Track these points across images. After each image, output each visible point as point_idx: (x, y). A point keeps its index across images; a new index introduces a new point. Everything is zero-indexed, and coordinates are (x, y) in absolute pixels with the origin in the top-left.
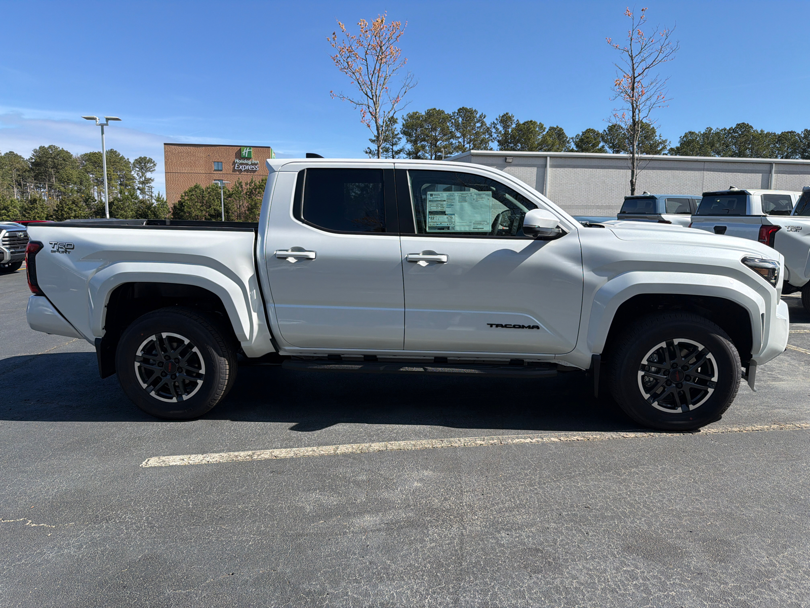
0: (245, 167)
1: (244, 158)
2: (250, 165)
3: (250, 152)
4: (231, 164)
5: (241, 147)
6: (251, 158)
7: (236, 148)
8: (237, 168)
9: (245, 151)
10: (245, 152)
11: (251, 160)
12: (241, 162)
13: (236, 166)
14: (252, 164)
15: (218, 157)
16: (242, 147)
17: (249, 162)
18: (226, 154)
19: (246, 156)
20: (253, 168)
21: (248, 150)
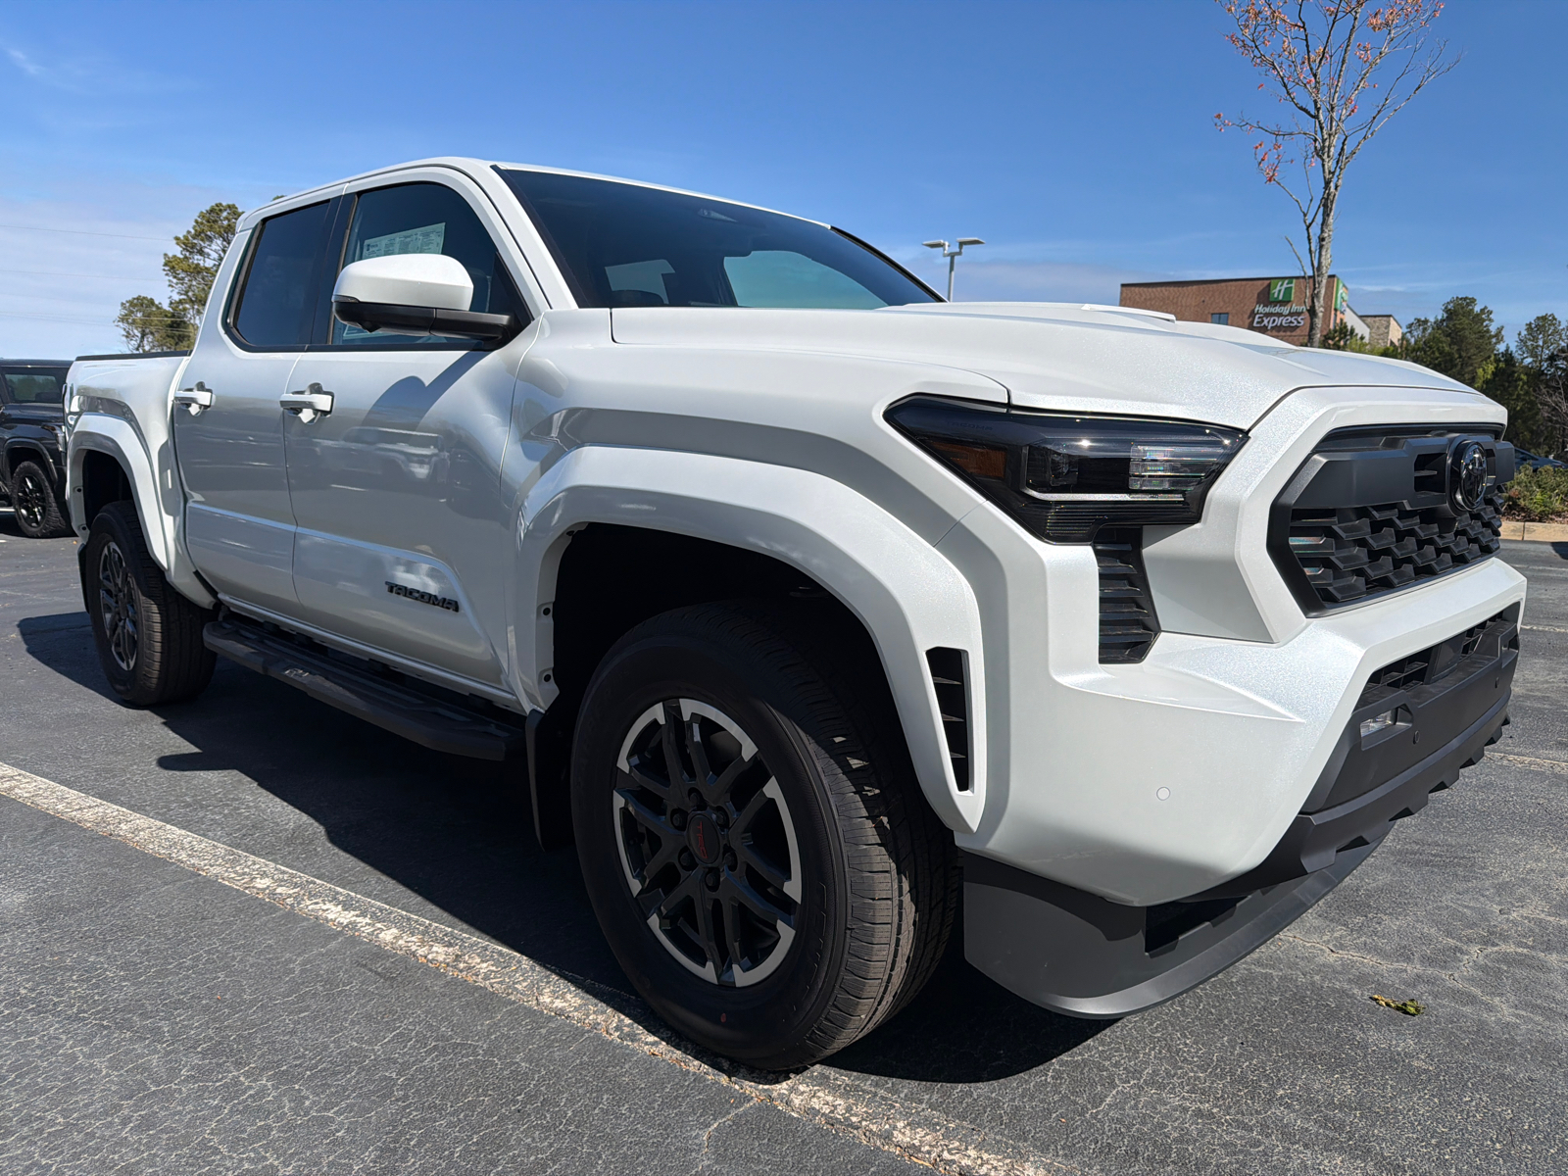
0: (1274, 321)
1: (1276, 303)
2: (1286, 316)
3: (1288, 290)
4: (1246, 316)
5: (1270, 281)
6: (1289, 301)
7: (1260, 282)
8: (1258, 323)
9: (1278, 288)
10: (1278, 292)
11: (1289, 305)
12: (1267, 310)
13: (1256, 320)
14: (1291, 314)
15: (1222, 304)
16: (1272, 281)
17: (1285, 310)
18: (1239, 296)
19: (1281, 298)
20: (1291, 322)
21: (1285, 286)
